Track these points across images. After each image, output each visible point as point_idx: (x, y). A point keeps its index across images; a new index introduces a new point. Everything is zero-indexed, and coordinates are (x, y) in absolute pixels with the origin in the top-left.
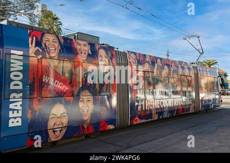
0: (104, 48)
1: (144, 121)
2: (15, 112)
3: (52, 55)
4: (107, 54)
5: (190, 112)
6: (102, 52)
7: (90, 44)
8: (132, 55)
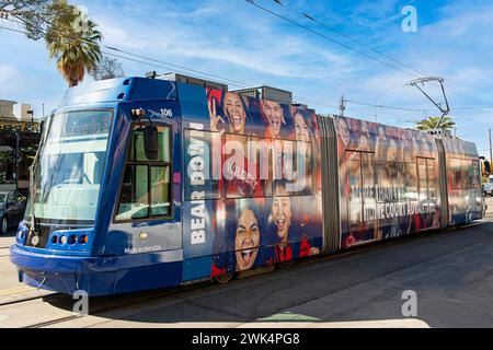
0: (302, 112)
1: (361, 242)
2: (198, 221)
3: (238, 128)
4: (306, 122)
5: (433, 228)
6: (299, 119)
7: (282, 106)
8: (342, 122)
